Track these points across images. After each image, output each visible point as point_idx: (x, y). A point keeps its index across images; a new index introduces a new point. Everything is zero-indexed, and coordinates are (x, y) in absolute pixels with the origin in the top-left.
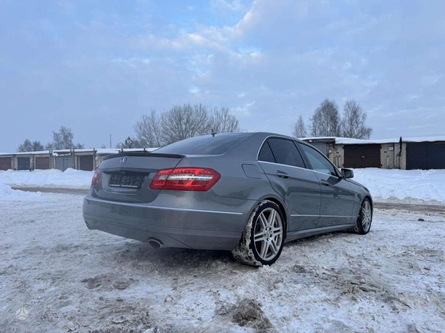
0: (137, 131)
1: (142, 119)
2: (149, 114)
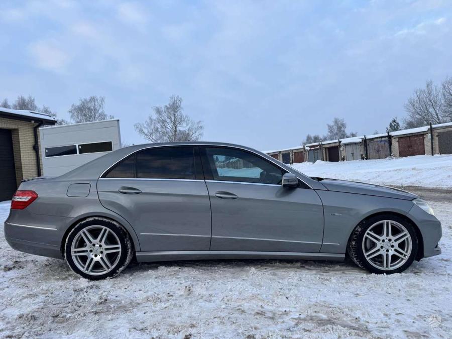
0: (408, 110)
1: (415, 94)
2: (424, 87)
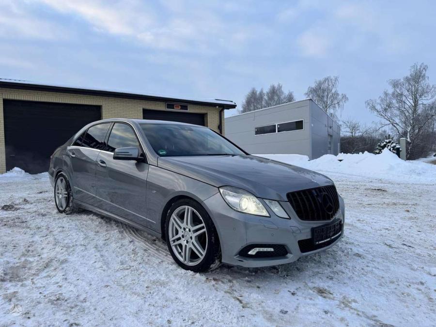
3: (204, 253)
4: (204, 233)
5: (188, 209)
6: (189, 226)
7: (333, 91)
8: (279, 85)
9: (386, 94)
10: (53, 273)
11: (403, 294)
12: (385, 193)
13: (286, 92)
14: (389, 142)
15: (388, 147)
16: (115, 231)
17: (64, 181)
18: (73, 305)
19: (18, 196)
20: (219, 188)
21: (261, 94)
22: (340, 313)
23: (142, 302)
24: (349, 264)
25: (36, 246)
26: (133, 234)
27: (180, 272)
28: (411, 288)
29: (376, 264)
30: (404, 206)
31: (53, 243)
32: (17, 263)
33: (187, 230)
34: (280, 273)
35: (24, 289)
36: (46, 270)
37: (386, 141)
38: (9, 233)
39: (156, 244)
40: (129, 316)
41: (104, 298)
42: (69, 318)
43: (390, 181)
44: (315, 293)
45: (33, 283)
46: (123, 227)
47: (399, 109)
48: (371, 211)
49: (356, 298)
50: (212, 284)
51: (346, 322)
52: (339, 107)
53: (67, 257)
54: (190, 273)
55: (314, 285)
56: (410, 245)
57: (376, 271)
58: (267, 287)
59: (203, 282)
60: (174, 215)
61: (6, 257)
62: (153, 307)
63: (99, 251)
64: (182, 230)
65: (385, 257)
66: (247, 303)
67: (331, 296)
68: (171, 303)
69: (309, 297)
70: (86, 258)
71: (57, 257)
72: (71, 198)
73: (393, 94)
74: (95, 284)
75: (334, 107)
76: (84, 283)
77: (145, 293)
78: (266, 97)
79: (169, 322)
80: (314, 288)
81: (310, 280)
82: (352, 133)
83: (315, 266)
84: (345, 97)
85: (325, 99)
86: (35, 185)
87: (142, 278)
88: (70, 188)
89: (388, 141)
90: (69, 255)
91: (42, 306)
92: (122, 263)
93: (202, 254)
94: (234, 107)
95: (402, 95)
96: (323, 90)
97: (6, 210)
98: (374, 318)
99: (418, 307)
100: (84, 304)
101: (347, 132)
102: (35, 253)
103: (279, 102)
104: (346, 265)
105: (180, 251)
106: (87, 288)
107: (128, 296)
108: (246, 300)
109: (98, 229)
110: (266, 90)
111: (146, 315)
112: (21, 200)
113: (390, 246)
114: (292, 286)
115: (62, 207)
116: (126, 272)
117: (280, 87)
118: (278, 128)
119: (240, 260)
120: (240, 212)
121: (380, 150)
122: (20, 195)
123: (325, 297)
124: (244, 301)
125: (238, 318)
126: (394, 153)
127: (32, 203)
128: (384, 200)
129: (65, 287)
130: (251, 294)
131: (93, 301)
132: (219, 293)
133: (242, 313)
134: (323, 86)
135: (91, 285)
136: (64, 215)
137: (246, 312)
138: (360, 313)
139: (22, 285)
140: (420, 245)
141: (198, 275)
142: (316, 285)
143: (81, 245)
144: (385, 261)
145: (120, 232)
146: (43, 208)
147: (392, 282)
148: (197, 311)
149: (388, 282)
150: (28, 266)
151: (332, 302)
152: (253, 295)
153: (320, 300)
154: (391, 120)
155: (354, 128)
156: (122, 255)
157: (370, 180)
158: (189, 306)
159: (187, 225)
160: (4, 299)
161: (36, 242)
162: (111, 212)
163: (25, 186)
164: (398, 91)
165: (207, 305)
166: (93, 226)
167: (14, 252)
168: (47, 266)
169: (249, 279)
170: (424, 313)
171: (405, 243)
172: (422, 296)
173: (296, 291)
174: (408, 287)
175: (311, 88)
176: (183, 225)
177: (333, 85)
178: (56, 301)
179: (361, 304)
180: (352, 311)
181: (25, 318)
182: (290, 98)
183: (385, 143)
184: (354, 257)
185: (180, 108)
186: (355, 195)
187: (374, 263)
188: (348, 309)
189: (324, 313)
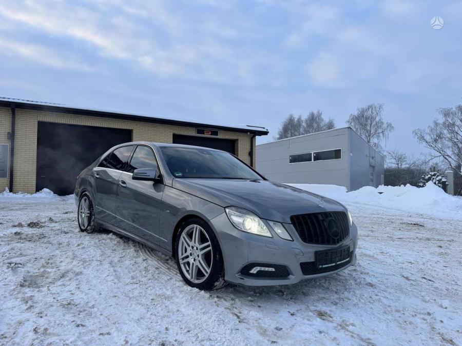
3: (209, 271)
4: (210, 251)
5: (197, 228)
6: (197, 244)
7: (377, 119)
8: (318, 112)
9: (436, 124)
10: (68, 283)
11: (405, 322)
12: (421, 228)
13: (326, 119)
14: (434, 175)
15: (432, 180)
16: (131, 250)
17: (87, 201)
18: (82, 310)
19: (44, 215)
20: (225, 208)
21: (299, 120)
22: (334, 334)
23: (145, 311)
24: (357, 292)
25: (56, 259)
26: (148, 253)
27: (186, 289)
28: (416, 318)
29: (386, 294)
30: (438, 241)
31: (71, 257)
32: (36, 273)
33: (195, 248)
34: (285, 296)
35: (40, 294)
36: (61, 280)
37: (431, 173)
38: (32, 247)
39: (168, 264)
40: (131, 321)
41: (111, 306)
42: (76, 320)
43: (433, 216)
44: (314, 315)
45: (49, 290)
46: (139, 247)
47: (451, 140)
48: (399, 245)
49: (355, 322)
50: (214, 301)
51: (338, 342)
52: (384, 136)
53: (82, 269)
54: (196, 290)
55: (316, 308)
56: (430, 279)
57: (385, 301)
58: (268, 307)
59: (206, 298)
60: (184, 234)
61: (27, 267)
62: (154, 316)
63: (113, 267)
64: (191, 248)
65: (399, 288)
66: (244, 319)
67: (331, 319)
68: (172, 314)
69: (308, 318)
70: (100, 271)
71: (74, 269)
72: (93, 217)
73: (444, 123)
74: (104, 294)
75: (379, 136)
76: (94, 293)
77: (149, 304)
78: (304, 124)
79: (167, 329)
80: (315, 310)
81: (314, 304)
82: (398, 164)
83: (322, 292)
84: (389, 125)
85: (368, 128)
86: (62, 206)
87: (149, 292)
88: (92, 207)
89: (433, 173)
90: (84, 268)
91: (54, 308)
92: (133, 278)
93: (207, 271)
94: (266, 133)
95: (454, 125)
96: (366, 118)
97: (32, 227)
98: (367, 341)
99: (417, 334)
100: (92, 310)
101: (392, 163)
102: (53, 265)
103: (319, 129)
104: (355, 293)
105: (188, 269)
106: (97, 297)
107: (134, 306)
108: (244, 316)
109: (115, 247)
110: (305, 117)
111: (147, 322)
112: (47, 219)
113: (407, 278)
114: (293, 308)
115: (84, 226)
116: (135, 286)
117: (320, 115)
118: (314, 157)
119: (241, 278)
120: (243, 231)
121: (424, 183)
122: (46, 215)
123: (324, 320)
124: (242, 316)
125: (232, 330)
126: (439, 187)
127: (56, 222)
128: (418, 235)
129: (77, 295)
130: (250, 311)
131: (101, 307)
132: (219, 309)
133: (237, 327)
134: (366, 114)
135: (101, 294)
136: (85, 233)
137: (242, 326)
138: (355, 336)
139: (38, 291)
140: (441, 279)
141: (203, 292)
142: (318, 309)
143: (97, 260)
144: (398, 292)
145: (135, 251)
146: (66, 227)
147: (398, 311)
148: (195, 322)
149: (394, 310)
150: (46, 276)
151: (330, 325)
152: (252, 313)
153: (318, 322)
154: (442, 152)
155: (400, 159)
156: (134, 271)
157: (410, 215)
158: (189, 318)
159: (195, 243)
160: (21, 301)
161: (56, 256)
162: (130, 232)
163: (52, 206)
164: (450, 120)
165: (205, 317)
166: (111, 245)
167: (34, 263)
168: (63, 276)
169: (252, 299)
170: (422, 340)
171: (425, 277)
172: (425, 326)
173: (296, 312)
174: (413, 316)
175: (354, 116)
176: (191, 244)
177: (377, 113)
178: (67, 305)
179: (359, 328)
180: (347, 333)
181: (38, 317)
182: (330, 126)
183: (429, 176)
184: (365, 286)
185: (210, 133)
186: (388, 228)
187: (385, 293)
188: (343, 330)
189: (318, 333)
